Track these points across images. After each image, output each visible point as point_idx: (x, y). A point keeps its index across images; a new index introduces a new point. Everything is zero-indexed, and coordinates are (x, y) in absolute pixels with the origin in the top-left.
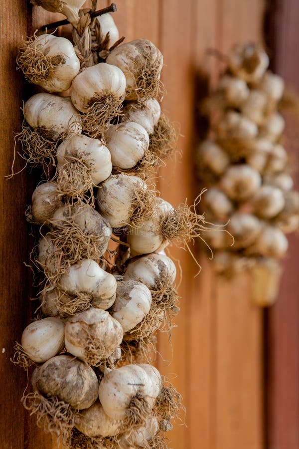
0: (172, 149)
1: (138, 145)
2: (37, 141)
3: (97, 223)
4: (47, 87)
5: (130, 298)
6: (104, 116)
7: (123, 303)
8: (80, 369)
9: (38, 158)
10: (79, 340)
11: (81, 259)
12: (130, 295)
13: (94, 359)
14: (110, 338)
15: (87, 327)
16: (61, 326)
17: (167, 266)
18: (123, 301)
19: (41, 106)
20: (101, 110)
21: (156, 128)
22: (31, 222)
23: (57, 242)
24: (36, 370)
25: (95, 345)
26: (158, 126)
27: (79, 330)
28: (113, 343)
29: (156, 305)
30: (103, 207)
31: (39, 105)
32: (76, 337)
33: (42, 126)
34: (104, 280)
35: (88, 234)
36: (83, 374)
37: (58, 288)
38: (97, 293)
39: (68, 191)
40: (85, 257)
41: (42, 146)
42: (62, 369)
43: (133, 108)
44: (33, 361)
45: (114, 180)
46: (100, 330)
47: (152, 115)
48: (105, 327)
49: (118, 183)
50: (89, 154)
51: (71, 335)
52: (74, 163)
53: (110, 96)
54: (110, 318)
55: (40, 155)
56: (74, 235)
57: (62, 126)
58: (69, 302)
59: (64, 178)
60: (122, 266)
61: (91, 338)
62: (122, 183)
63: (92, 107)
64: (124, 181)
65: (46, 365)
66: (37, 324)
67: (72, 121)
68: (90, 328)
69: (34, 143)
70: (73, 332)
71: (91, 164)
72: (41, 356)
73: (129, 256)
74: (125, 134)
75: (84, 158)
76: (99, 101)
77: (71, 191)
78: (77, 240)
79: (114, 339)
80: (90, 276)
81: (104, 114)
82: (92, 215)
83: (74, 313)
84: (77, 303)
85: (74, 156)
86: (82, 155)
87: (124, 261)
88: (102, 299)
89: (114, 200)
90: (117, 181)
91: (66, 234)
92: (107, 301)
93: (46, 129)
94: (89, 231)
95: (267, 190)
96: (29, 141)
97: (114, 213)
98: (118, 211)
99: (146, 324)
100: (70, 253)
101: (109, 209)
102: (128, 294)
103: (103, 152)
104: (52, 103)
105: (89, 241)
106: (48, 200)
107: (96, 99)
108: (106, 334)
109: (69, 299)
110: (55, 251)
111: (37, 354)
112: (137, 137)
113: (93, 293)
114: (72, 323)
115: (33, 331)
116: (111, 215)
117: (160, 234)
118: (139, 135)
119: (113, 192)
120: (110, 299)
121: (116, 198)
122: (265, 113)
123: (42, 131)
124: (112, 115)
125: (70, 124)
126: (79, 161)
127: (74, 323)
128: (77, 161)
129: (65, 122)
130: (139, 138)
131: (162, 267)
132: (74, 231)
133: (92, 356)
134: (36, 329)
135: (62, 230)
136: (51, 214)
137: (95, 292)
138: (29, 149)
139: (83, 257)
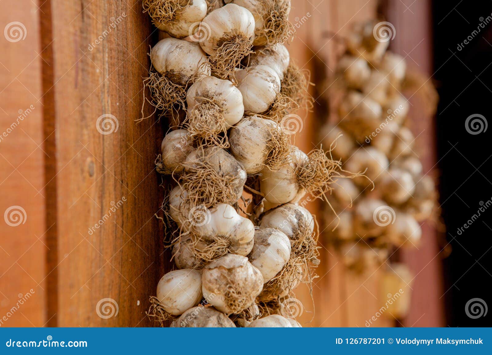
0: (302, 98)
1: (270, 87)
2: (166, 86)
3: (231, 164)
4: (174, 31)
5: (269, 245)
6: (235, 55)
7: (262, 250)
8: (220, 318)
9: (167, 105)
10: (218, 286)
11: (216, 203)
12: (269, 241)
13: (235, 306)
14: (250, 284)
15: (226, 272)
16: (198, 276)
17: (305, 216)
18: (261, 247)
19: (169, 50)
20: (231, 49)
21: (285, 75)
22: (161, 172)
23: (191, 185)
24: (173, 322)
25: (236, 290)
26: (288, 74)
27: (217, 276)
28: (254, 290)
29: (295, 255)
30: (236, 150)
31: (168, 48)
32: (215, 284)
33: (171, 70)
34: (242, 223)
35: (222, 176)
36: (224, 324)
37: (194, 234)
38: (235, 237)
39: (200, 131)
40: (220, 201)
41: (171, 90)
42: (201, 318)
43: (261, 53)
44: (170, 314)
45: (246, 122)
46: (240, 275)
47: (282, 61)
48: (245, 273)
49: (251, 125)
50: (221, 94)
51: (210, 282)
52: (205, 104)
53: (239, 36)
54: (249, 264)
55: (169, 101)
56: (209, 177)
57: (191, 68)
58: (206, 248)
59: (196, 118)
60: (256, 220)
61: (231, 283)
62: (255, 124)
63: (221, 47)
64: (257, 123)
65: (184, 316)
66: (173, 274)
67: (201, 63)
68: (229, 273)
69: (162, 89)
70: (212, 278)
71: (223, 104)
72: (178, 307)
73: (262, 210)
74: (256, 76)
75: (215, 98)
76: (229, 41)
77: (204, 130)
78: (212, 182)
79: (254, 286)
80: (227, 218)
81: (234, 53)
82: (226, 157)
83: (212, 259)
84: (215, 247)
85: (204, 97)
86: (213, 95)
87: (258, 215)
88: (240, 244)
89: (248, 142)
90: (250, 122)
91: (200, 176)
92: (246, 246)
93: (175, 73)
94: (224, 173)
95: (395, 174)
96: (157, 87)
97: (248, 156)
98: (253, 153)
99: (286, 272)
100: (204, 196)
101: (243, 152)
102: (266, 240)
103: (234, 92)
104: (180, 46)
105: (225, 183)
106: (179, 146)
107: (225, 39)
108: (246, 280)
109: (206, 245)
110: (189, 195)
111: (174, 305)
112: (269, 79)
113: (230, 237)
114: (210, 269)
115: (169, 281)
116: (245, 158)
117: (295, 182)
118: (270, 76)
119: (246, 133)
120: (248, 244)
121: (250, 139)
122: (389, 93)
123: (170, 76)
124: (242, 54)
125: (199, 66)
126: (211, 101)
127: (212, 269)
128: (208, 102)
129: (195, 65)
130: (271, 80)
131: (300, 217)
132: (209, 173)
133: (232, 303)
134: (172, 278)
135: (196, 173)
136: (183, 159)
137: (233, 236)
138: (157, 95)
139: (218, 201)
